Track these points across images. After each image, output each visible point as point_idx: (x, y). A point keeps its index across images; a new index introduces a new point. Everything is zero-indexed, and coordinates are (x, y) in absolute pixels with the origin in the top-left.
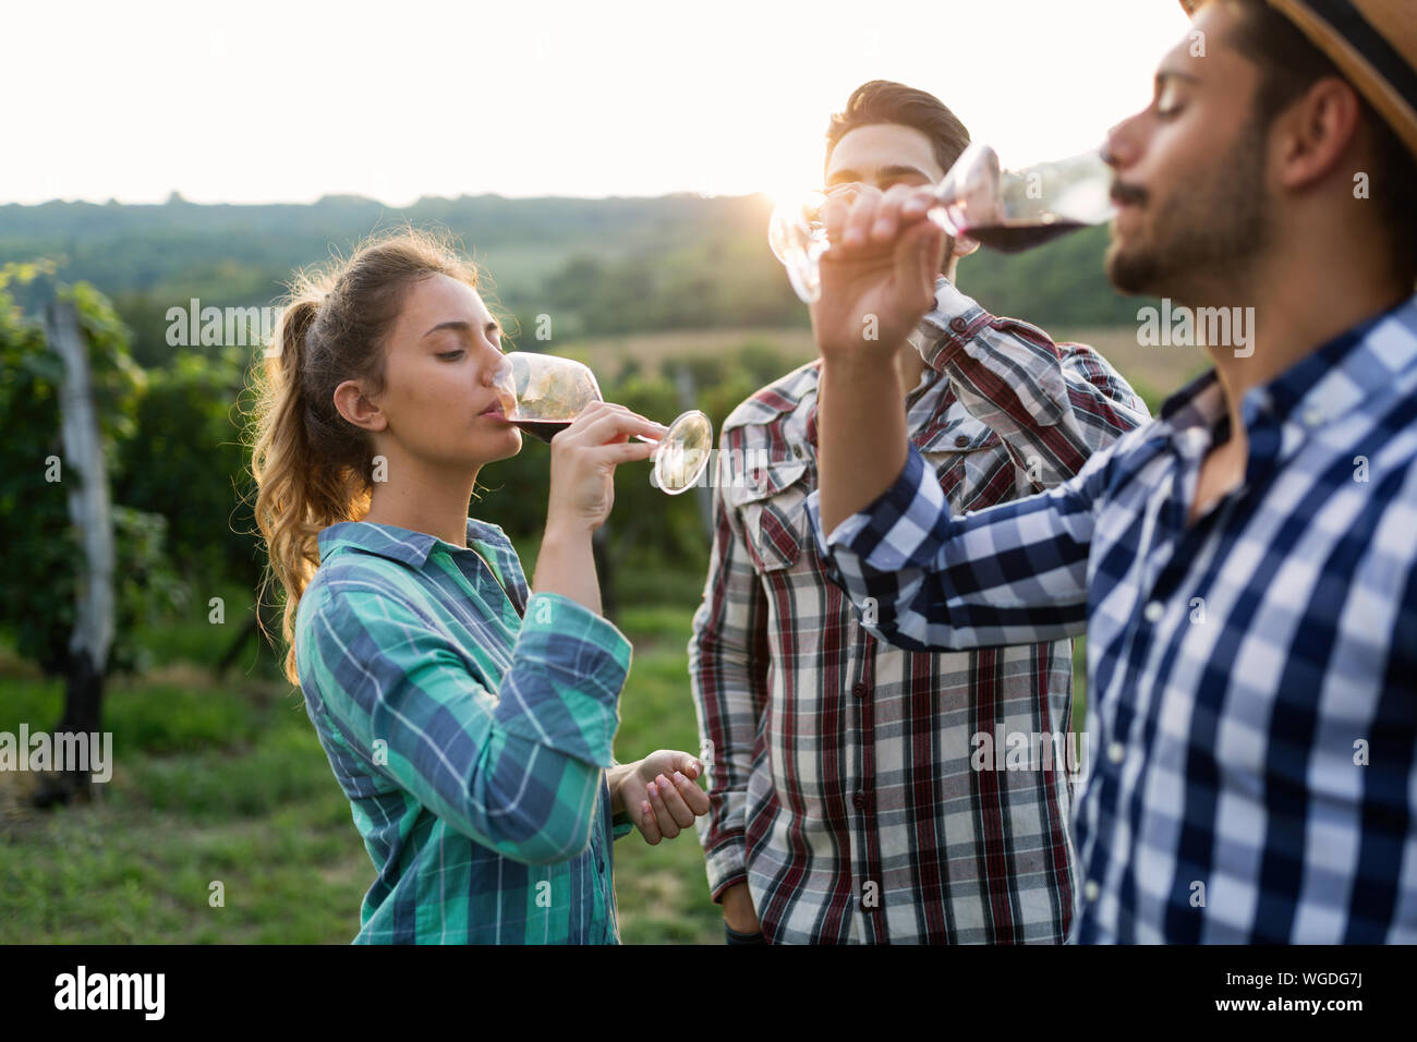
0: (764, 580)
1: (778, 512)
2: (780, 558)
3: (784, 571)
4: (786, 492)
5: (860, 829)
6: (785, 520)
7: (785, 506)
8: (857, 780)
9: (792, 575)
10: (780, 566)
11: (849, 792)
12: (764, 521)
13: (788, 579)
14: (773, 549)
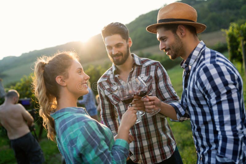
0: (115, 106)
1: (115, 94)
2: (117, 101)
3: (118, 104)
4: (115, 91)
5: (139, 142)
6: (116, 95)
7: (116, 93)
8: (138, 134)
9: (119, 104)
10: (117, 103)
11: (137, 136)
12: (112, 96)
13: (119, 105)
14: (116, 101)
